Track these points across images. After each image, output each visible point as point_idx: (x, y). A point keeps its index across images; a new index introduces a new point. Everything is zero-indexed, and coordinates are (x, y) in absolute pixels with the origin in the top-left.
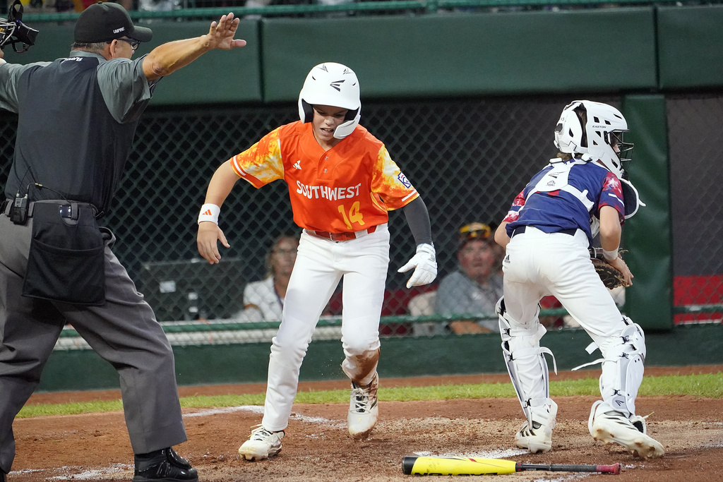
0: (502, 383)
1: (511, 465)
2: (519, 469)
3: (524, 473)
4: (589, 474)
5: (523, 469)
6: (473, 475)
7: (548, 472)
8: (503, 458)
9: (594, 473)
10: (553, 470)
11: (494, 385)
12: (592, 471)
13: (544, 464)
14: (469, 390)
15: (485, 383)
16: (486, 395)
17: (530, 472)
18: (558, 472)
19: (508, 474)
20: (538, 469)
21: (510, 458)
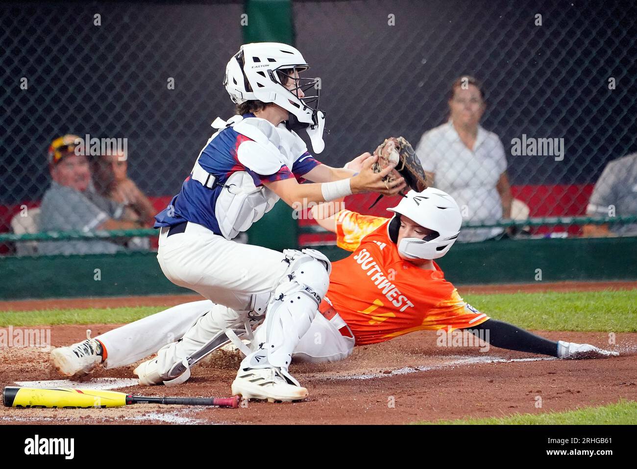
0: (112, 308)
1: (121, 398)
2: (130, 402)
3: (135, 405)
4: (205, 407)
5: (134, 402)
6: (79, 407)
7: (161, 406)
8: (112, 390)
9: (211, 407)
10: (166, 403)
11: (103, 310)
12: (209, 405)
13: (157, 397)
14: (76, 315)
15: (94, 308)
16: (94, 321)
17: (142, 405)
18: (172, 406)
19: (117, 407)
20: (150, 402)
21: (120, 390)
